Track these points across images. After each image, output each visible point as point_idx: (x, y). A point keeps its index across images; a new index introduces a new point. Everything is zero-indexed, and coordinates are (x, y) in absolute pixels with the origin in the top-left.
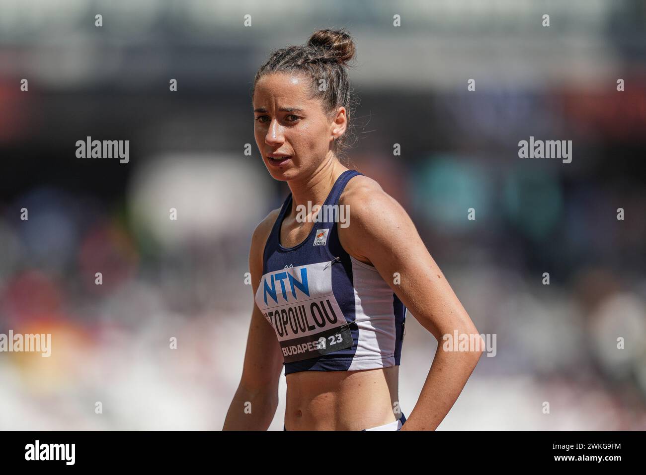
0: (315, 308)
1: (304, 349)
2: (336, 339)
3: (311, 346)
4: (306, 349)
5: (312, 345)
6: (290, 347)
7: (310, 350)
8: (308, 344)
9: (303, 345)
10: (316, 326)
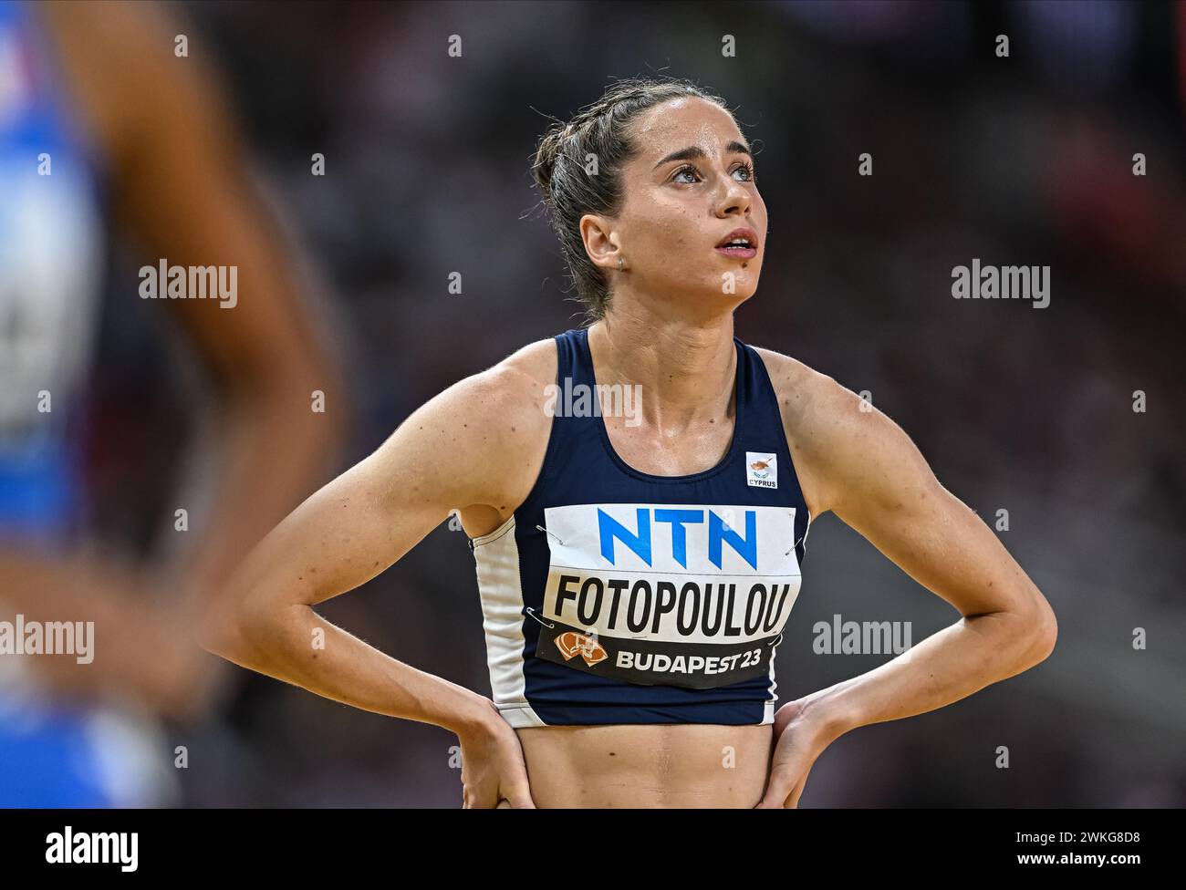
0: (758, 595)
1: (692, 668)
2: (753, 658)
3: (715, 666)
4: (699, 667)
5: (718, 663)
6: (650, 657)
7: (707, 672)
8: (709, 659)
9: (692, 659)
10: (743, 631)
